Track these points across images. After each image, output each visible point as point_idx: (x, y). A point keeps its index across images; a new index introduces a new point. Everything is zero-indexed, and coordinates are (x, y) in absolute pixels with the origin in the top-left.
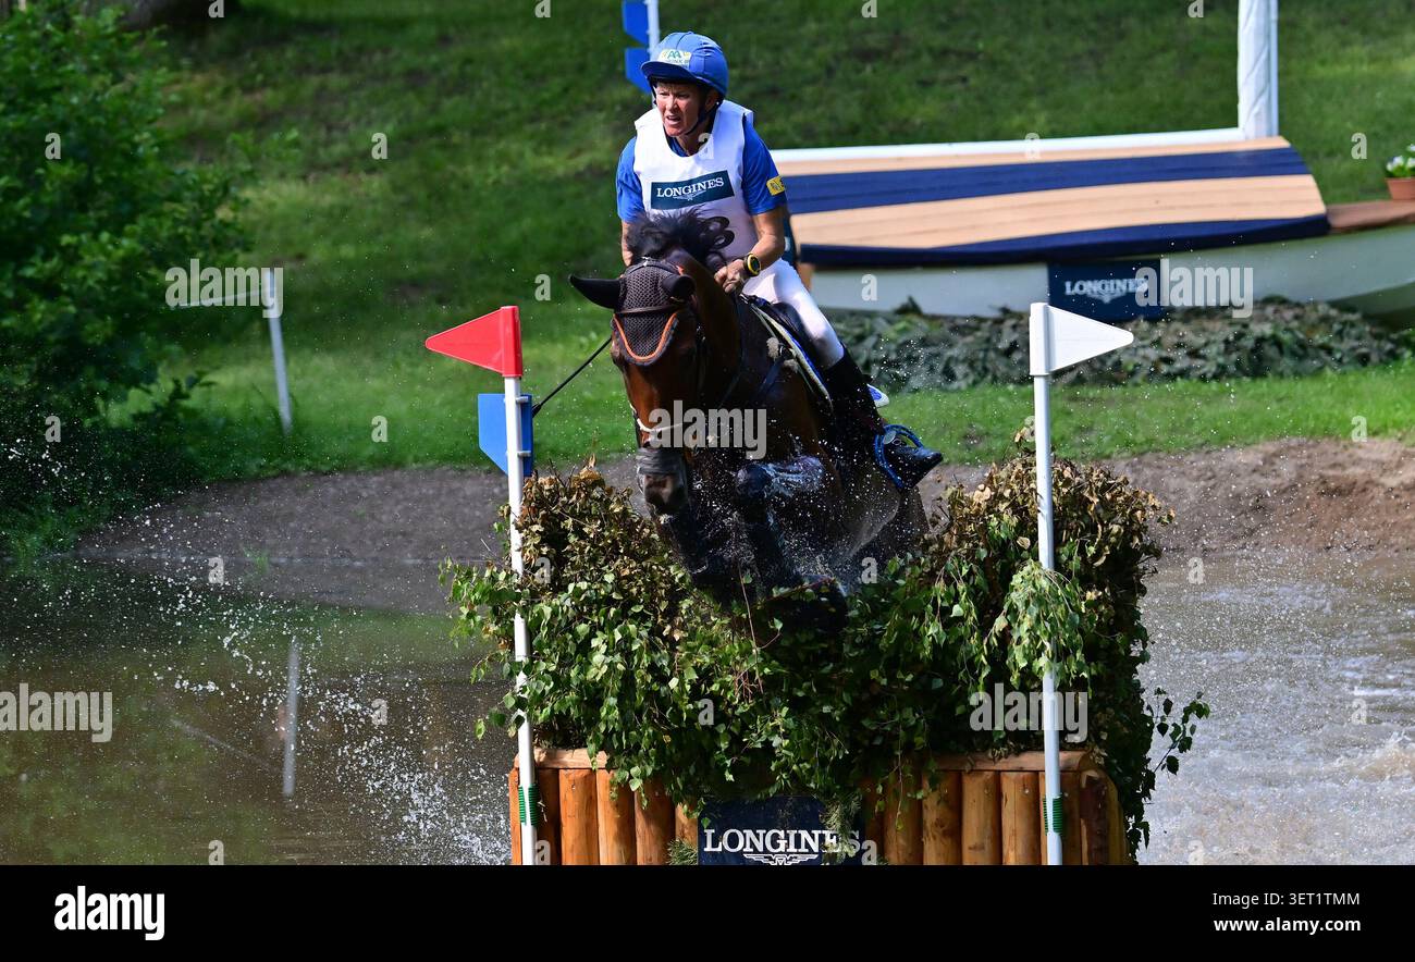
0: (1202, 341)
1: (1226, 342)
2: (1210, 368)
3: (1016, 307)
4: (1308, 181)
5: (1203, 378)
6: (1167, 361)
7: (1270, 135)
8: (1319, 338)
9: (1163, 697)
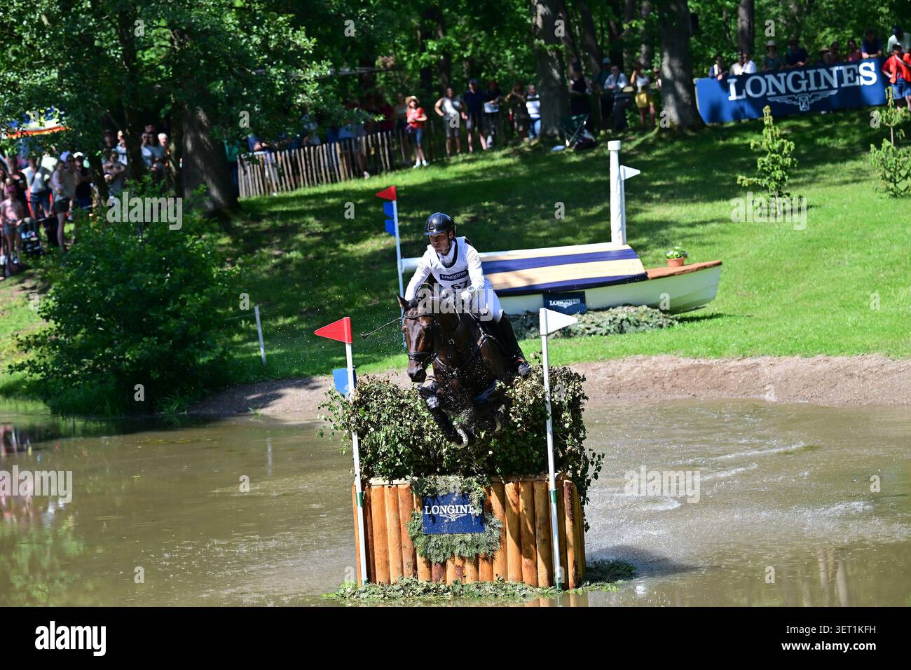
0: (601, 321)
1: (610, 321)
2: (604, 331)
3: (532, 310)
4: (638, 261)
5: (601, 334)
6: (589, 329)
7: (624, 244)
8: (643, 319)
9: (592, 452)
